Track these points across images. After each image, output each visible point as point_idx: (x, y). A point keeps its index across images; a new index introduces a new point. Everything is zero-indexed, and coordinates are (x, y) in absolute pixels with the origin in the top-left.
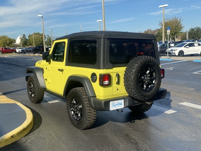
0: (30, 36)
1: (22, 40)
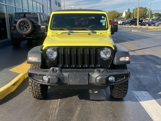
0: (134, 10)
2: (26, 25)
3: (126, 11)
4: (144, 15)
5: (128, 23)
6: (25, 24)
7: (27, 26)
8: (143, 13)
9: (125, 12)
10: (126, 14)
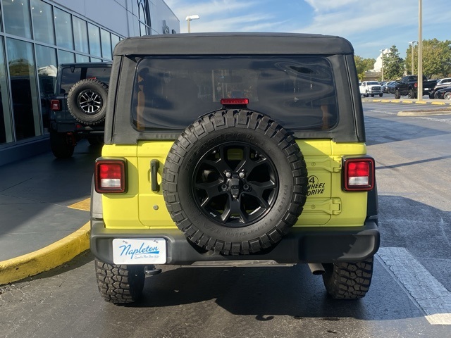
0: (410, 50)
1: (387, 60)
2: (94, 97)
3: (385, 52)
4: (442, 66)
5: (390, 91)
6: (90, 94)
7: (97, 100)
8: (438, 60)
9: (381, 55)
10: (385, 63)
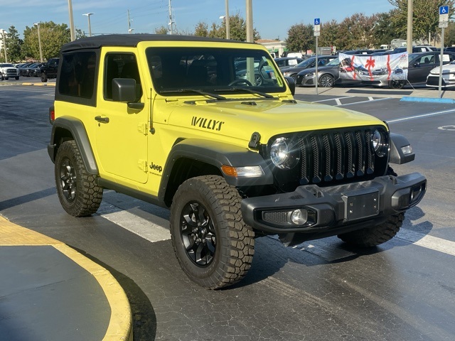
0: (27, 33)
1: (7, 41)
8: (59, 43)
10: (5, 44)
